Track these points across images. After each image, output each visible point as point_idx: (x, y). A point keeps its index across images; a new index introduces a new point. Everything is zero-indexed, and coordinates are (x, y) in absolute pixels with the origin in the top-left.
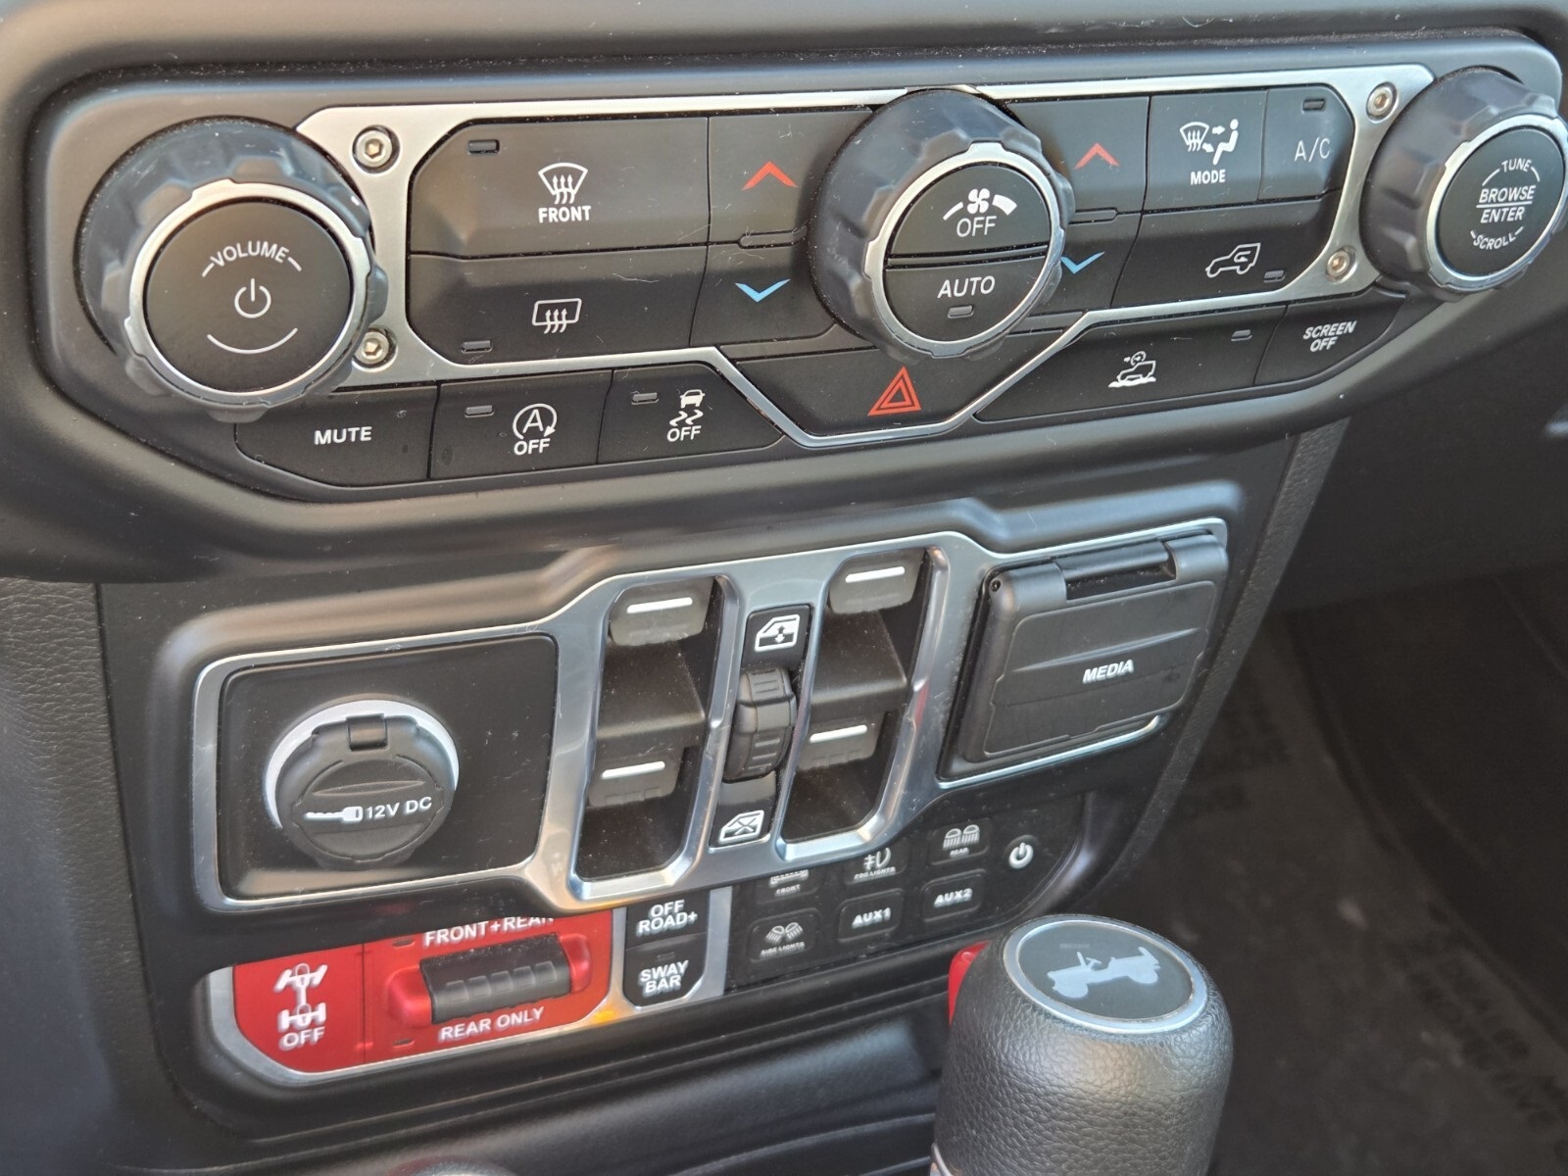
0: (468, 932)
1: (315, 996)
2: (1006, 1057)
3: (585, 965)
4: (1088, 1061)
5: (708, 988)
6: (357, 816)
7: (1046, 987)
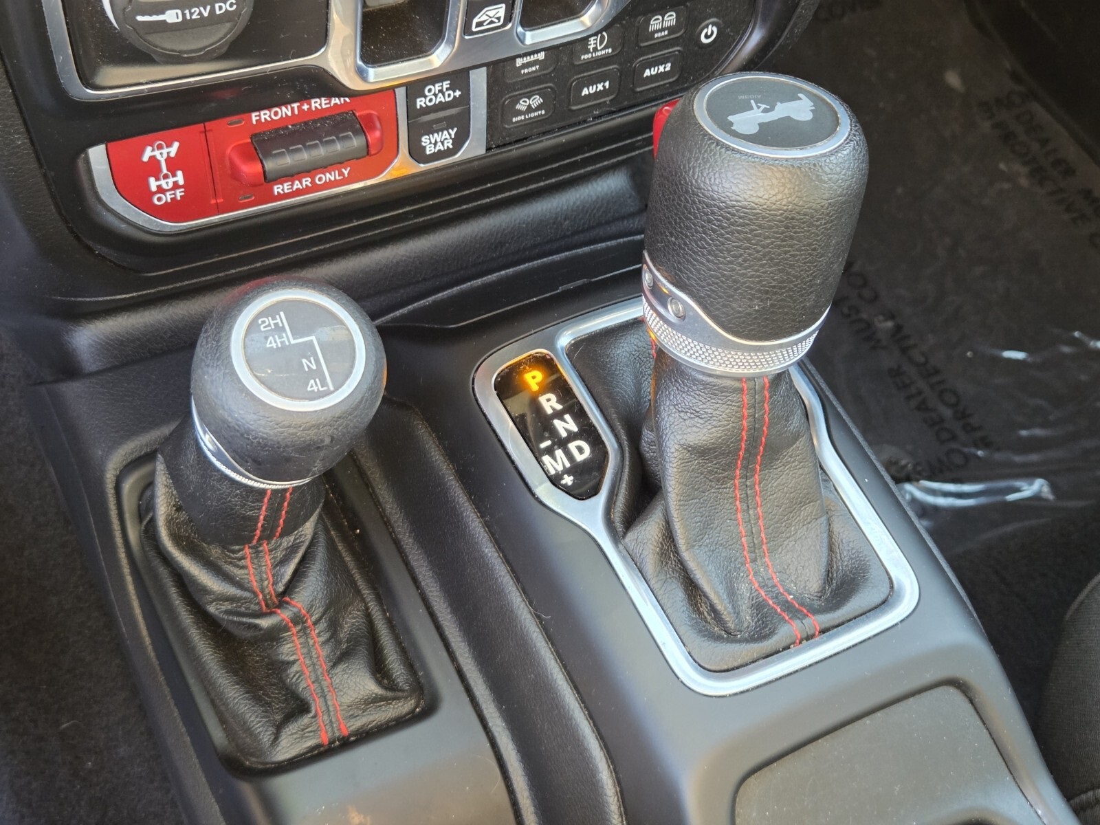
0: (285, 111)
1: (173, 164)
2: (696, 182)
3: (378, 134)
4: (758, 181)
5: (474, 148)
6: (178, 18)
7: (727, 128)
